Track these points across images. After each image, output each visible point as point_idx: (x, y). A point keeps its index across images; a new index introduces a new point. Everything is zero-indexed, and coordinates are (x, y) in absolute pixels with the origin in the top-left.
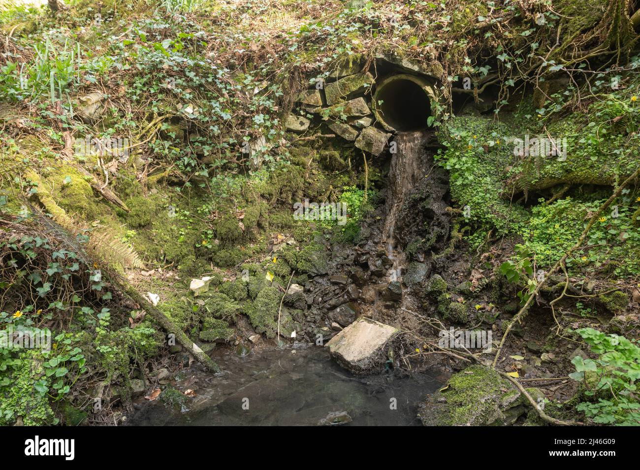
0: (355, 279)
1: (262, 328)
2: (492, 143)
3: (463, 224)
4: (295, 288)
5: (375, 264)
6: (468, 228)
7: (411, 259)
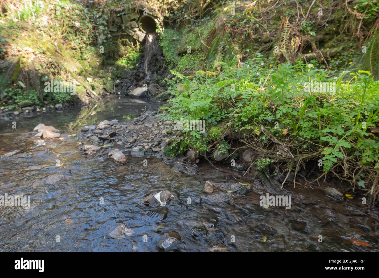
0: (136, 79)
1: (110, 91)
2: (174, 38)
3: (166, 62)
4: (118, 81)
5: (141, 75)
6: (167, 63)
7: (153, 73)
